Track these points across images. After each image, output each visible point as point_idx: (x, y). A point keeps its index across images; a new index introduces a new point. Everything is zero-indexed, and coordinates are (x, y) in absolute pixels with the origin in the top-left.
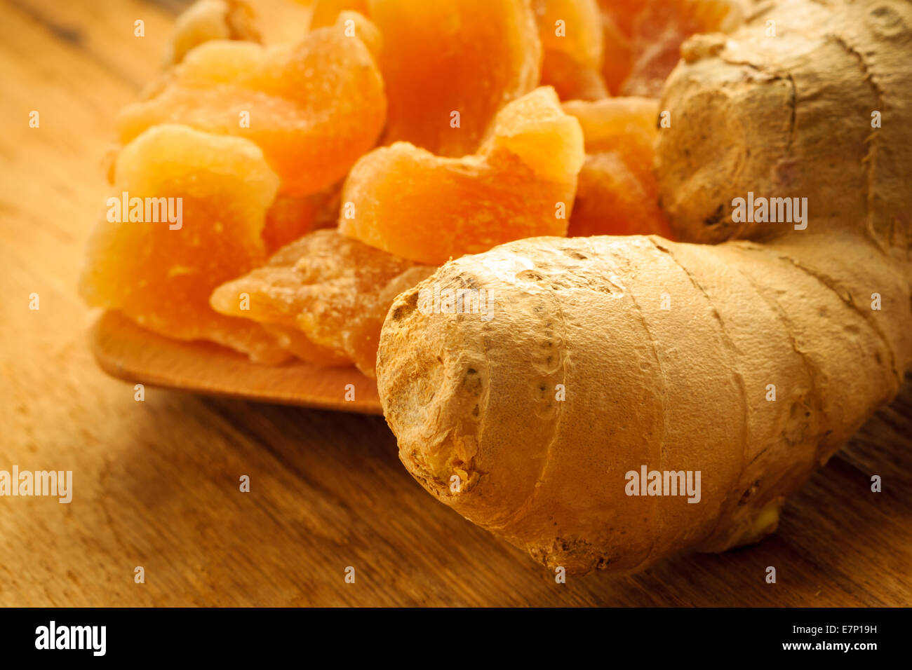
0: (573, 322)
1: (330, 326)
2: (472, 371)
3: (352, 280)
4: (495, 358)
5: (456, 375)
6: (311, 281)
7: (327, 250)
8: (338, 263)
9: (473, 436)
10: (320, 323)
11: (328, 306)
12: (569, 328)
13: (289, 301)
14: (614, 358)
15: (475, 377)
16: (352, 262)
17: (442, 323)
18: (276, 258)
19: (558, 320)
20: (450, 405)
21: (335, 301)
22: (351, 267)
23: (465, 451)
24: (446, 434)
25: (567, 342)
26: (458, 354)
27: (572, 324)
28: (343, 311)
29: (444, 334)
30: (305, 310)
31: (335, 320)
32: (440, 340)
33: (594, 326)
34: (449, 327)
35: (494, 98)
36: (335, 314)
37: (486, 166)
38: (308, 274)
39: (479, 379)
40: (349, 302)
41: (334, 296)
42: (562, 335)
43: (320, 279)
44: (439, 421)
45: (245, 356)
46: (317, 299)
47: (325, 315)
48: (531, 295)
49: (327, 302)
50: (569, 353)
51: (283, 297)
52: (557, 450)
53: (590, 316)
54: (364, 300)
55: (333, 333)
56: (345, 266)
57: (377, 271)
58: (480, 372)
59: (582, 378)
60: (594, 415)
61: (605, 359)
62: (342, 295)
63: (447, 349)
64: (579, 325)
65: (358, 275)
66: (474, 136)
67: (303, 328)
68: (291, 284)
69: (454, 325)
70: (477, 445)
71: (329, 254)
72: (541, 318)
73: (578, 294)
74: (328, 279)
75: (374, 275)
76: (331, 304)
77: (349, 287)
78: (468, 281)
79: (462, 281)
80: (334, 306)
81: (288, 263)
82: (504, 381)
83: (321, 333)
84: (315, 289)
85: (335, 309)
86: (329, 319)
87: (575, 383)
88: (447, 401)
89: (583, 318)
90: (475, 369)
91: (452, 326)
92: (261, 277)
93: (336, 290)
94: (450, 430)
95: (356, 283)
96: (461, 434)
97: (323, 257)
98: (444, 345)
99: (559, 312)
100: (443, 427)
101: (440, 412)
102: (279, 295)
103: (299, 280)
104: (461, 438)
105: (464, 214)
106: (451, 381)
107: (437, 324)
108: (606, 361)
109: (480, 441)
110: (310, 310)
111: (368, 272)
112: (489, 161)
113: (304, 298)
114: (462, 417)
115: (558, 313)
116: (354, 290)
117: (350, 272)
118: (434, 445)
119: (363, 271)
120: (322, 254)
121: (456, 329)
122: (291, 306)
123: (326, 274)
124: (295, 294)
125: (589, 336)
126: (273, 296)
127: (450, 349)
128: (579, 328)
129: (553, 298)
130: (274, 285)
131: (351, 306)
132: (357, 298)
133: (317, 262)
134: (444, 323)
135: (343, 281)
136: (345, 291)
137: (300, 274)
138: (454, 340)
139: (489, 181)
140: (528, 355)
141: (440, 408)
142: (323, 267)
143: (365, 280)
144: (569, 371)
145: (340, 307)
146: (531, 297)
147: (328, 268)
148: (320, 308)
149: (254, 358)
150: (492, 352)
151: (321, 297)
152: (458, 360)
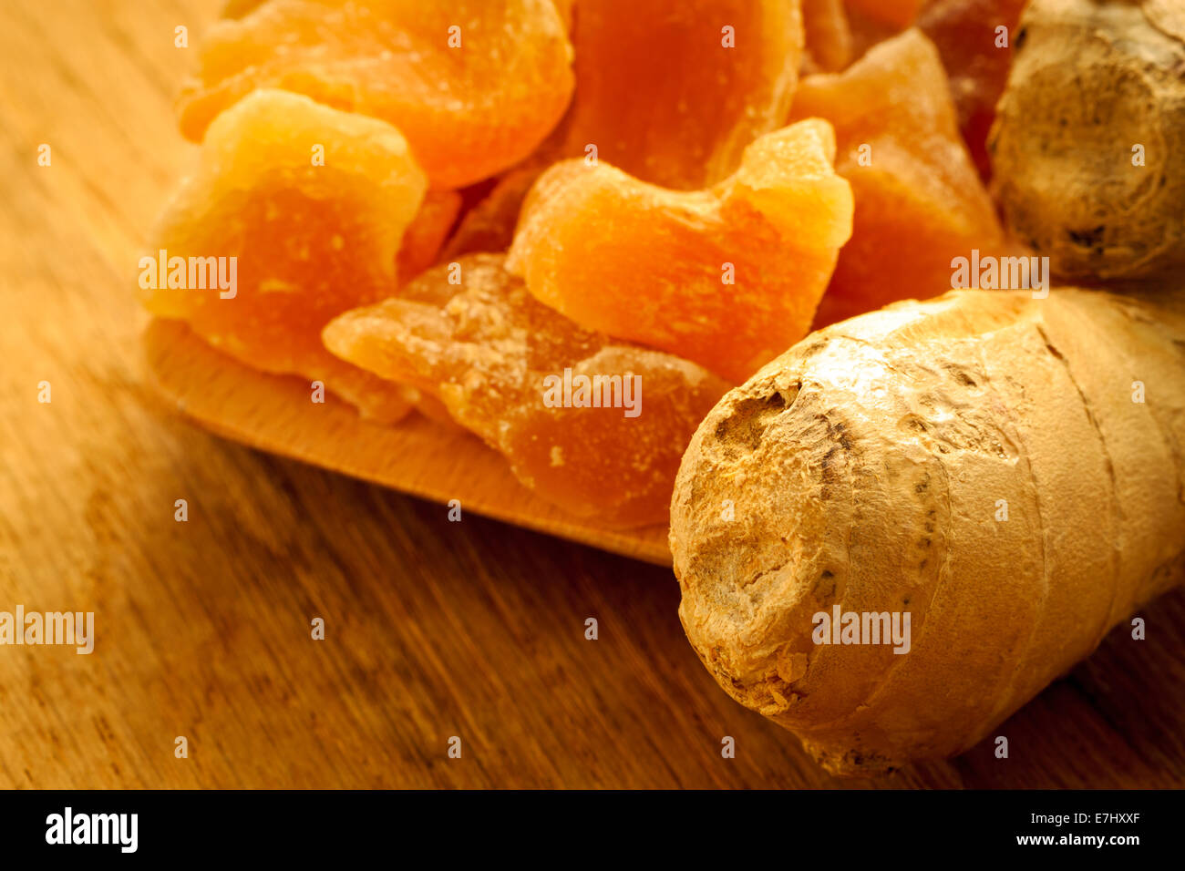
0: (960, 510)
1: (484, 408)
2: (828, 574)
3: (522, 348)
4: (860, 559)
5: (807, 578)
6: (465, 337)
7: (491, 293)
8: (505, 317)
9: (805, 655)
10: (472, 402)
11: (485, 381)
12: (956, 520)
13: (433, 361)
14: (997, 561)
15: (829, 582)
16: (524, 318)
17: (799, 495)
18: (418, 286)
19: (944, 507)
20: (790, 615)
21: (495, 374)
22: (523, 327)
23: (790, 672)
24: (774, 648)
25: (950, 542)
26: (814, 548)
27: (959, 514)
28: (505, 391)
29: (799, 514)
30: (453, 379)
31: (492, 401)
32: (794, 521)
33: (983, 514)
34: (809, 505)
35: (731, 105)
36: (493, 393)
37: (717, 218)
38: (463, 325)
39: (834, 586)
40: (514, 379)
41: (495, 367)
42: (946, 532)
43: (479, 336)
44: (770, 630)
45: (352, 409)
46: (471, 366)
47: (479, 393)
48: (915, 464)
49: (484, 374)
50: (949, 558)
51: (425, 354)
52: (900, 674)
53: (979, 499)
54: (535, 382)
55: (487, 418)
56: (514, 324)
57: (559, 341)
58: (837, 576)
59: (955, 589)
60: (956, 634)
61: (986, 562)
62: (506, 367)
63: (801, 536)
64: (966, 515)
65: (531, 341)
66: (698, 152)
67: (447, 401)
68: (438, 337)
69: (815, 503)
70: (808, 666)
71: (495, 299)
72: (923, 501)
73: (969, 462)
74: (489, 338)
75: (554, 347)
76: (490, 377)
77: (518, 357)
78: (839, 427)
79: (829, 426)
80: (493, 381)
81: (436, 299)
82: (863, 591)
83: (470, 414)
84: (469, 351)
85: (494, 386)
86: (485, 399)
87: (946, 597)
88: (789, 609)
89: (972, 503)
90: (832, 571)
91: (813, 505)
92: (396, 315)
93: (498, 358)
94: (781, 644)
95: (528, 353)
96: (792, 650)
97: (487, 303)
98: (798, 529)
99: (946, 494)
100: (773, 639)
101: (774, 621)
102: (420, 349)
103: (449, 333)
104: (792, 655)
105: (677, 279)
106: (801, 584)
107: (793, 494)
108: (987, 566)
109: (813, 662)
110: (460, 381)
111: (546, 340)
112: (723, 211)
113: (454, 361)
114: (801, 631)
115: (945, 497)
116: (523, 363)
117: (521, 334)
118: (753, 657)
119: (539, 337)
120: (485, 296)
121: (817, 511)
122: (434, 368)
123: (488, 330)
124: (442, 353)
125: (975, 531)
126: (411, 350)
127: (806, 538)
128: (967, 520)
129: (941, 471)
130: (414, 332)
131: (517, 386)
132: (526, 378)
133: (477, 309)
134: (802, 497)
135: (509, 346)
136: (510, 361)
137: (452, 323)
138: (812, 526)
139: (718, 240)
140: (900, 558)
141: (774, 615)
142: (485, 319)
143: (541, 352)
144: (944, 582)
145: (501, 384)
146: (914, 468)
147: (491, 322)
148: (474, 381)
149: (366, 413)
150: (857, 550)
151: (477, 364)
152: (815, 558)
